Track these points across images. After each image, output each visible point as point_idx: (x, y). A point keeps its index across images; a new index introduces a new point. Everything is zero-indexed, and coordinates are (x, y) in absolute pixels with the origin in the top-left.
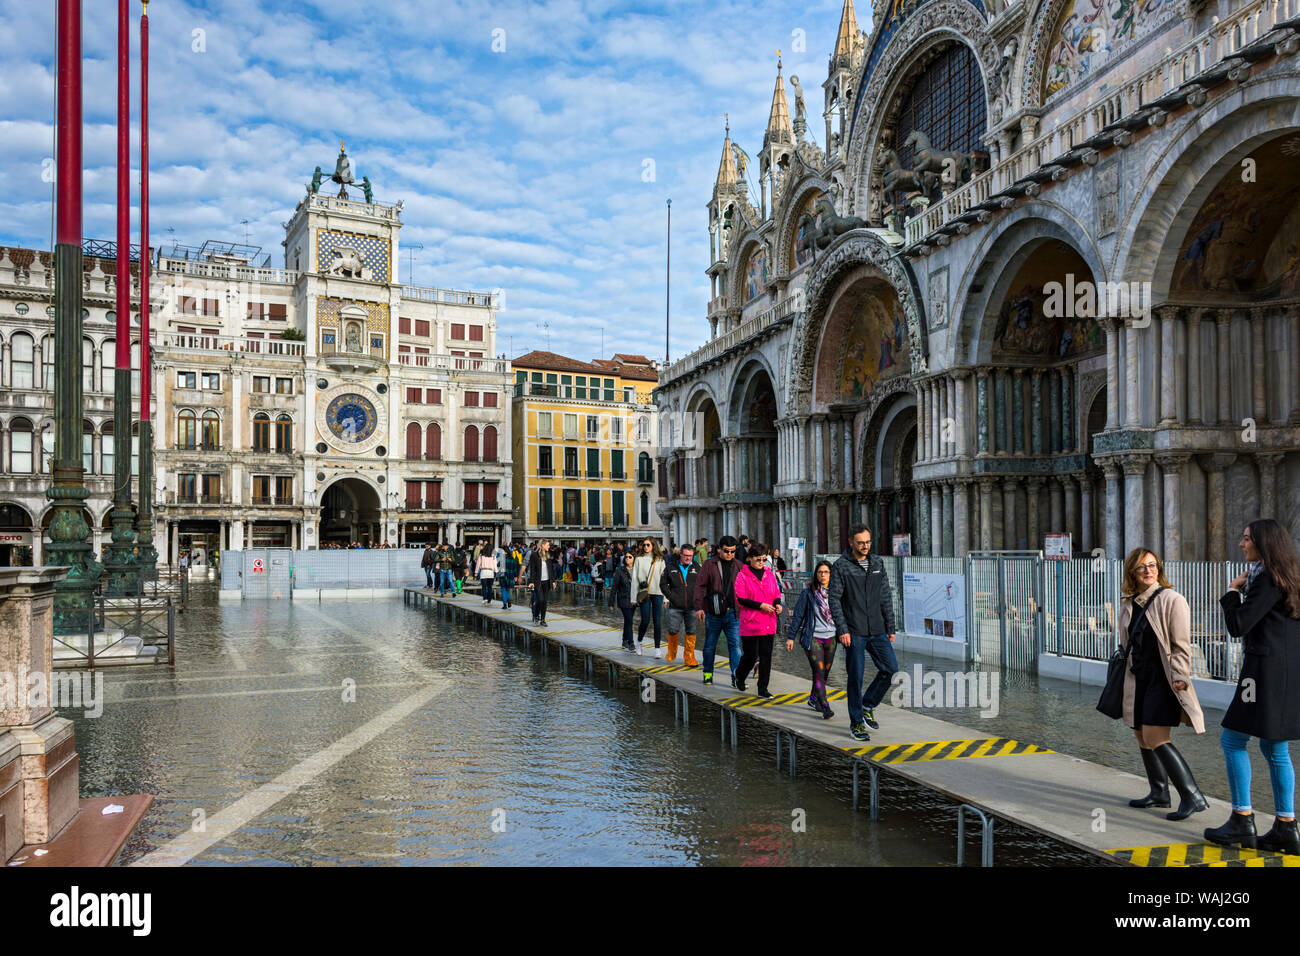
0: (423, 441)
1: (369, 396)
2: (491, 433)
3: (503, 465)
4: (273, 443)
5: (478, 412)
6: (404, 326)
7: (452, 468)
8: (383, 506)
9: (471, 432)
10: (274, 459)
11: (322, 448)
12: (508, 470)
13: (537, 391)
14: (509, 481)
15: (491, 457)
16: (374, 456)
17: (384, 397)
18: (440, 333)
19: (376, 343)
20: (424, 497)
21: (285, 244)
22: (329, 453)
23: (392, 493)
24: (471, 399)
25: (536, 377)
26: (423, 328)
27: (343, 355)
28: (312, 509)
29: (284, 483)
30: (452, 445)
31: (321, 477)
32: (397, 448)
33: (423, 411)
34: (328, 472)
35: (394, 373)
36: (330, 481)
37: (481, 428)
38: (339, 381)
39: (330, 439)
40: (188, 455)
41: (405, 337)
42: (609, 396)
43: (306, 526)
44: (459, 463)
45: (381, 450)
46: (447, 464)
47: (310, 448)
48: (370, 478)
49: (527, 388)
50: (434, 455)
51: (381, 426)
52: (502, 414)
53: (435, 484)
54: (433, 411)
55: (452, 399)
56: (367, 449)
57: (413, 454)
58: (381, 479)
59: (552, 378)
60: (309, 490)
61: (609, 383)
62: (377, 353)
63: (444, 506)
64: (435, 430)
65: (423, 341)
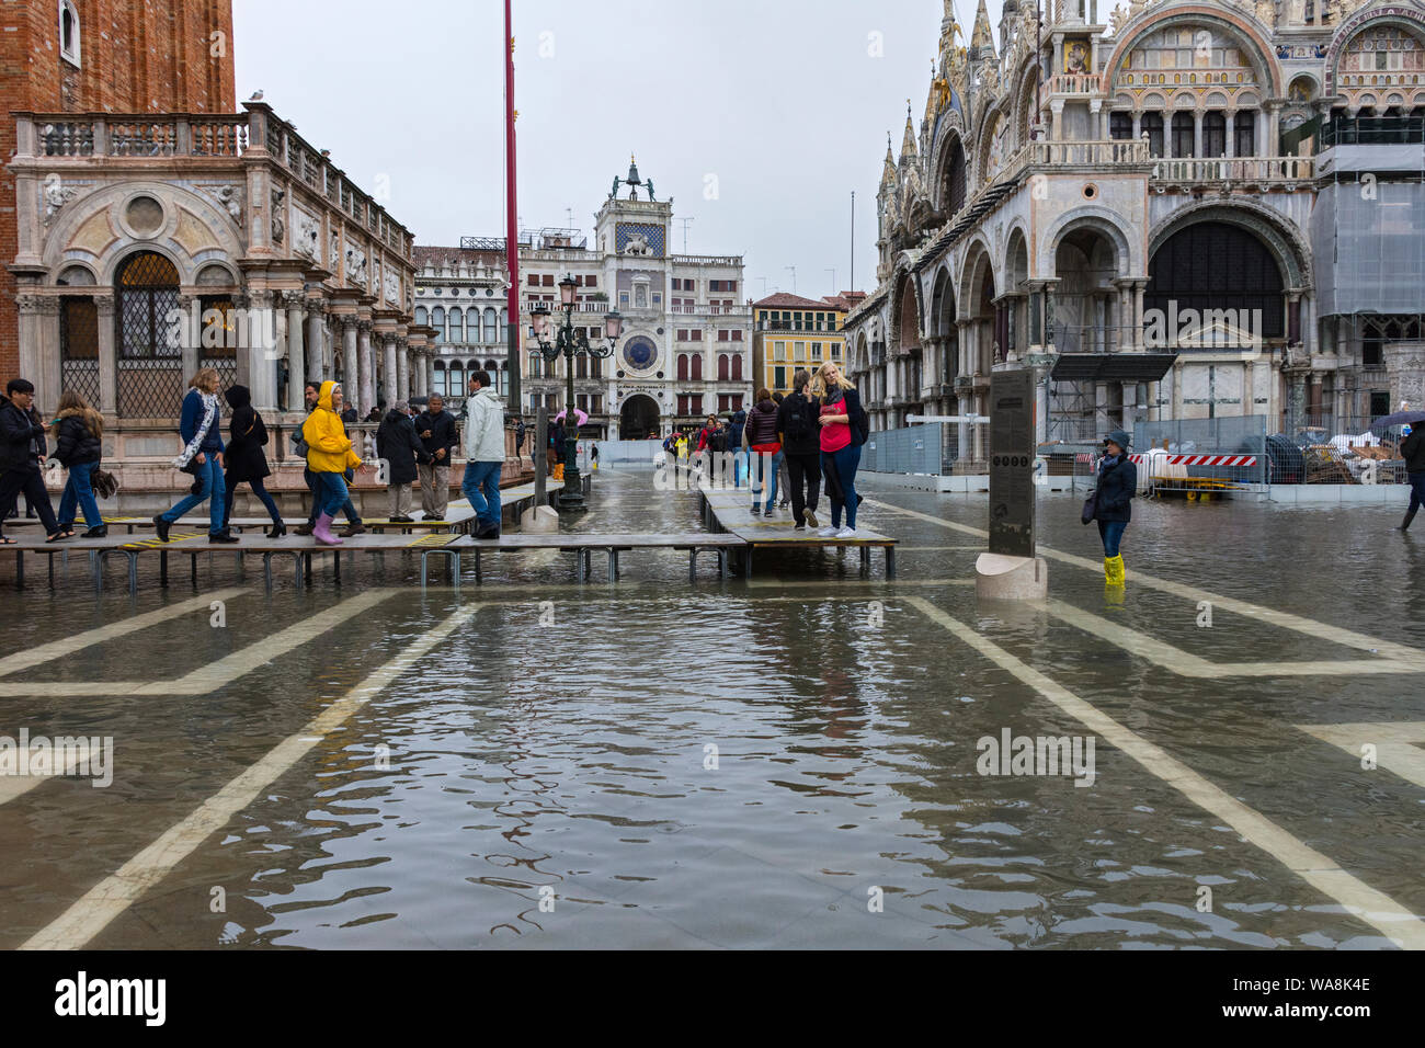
0: (689, 367)
1: (651, 337)
2: (737, 359)
3: (746, 383)
4: (589, 373)
5: (726, 345)
6: (676, 284)
7: (710, 386)
8: (662, 413)
9: (723, 359)
10: (590, 383)
11: (621, 374)
12: (750, 386)
13: (775, 326)
14: (751, 394)
15: (737, 377)
16: (656, 379)
17: (661, 337)
18: (702, 287)
19: (656, 299)
20: (690, 407)
21: (596, 229)
22: (625, 378)
23: (668, 405)
24: (723, 336)
25: (775, 315)
26: (689, 285)
27: (633, 310)
28: (614, 416)
29: (596, 399)
30: (710, 370)
31: (620, 394)
32: (671, 373)
33: (689, 346)
34: (625, 391)
35: (669, 320)
36: (625, 398)
37: (730, 356)
38: (631, 328)
39: (627, 368)
40: (537, 382)
41: (677, 292)
42: (831, 327)
43: (611, 428)
44: (713, 382)
45: (660, 375)
46: (706, 382)
47: (613, 375)
48: (654, 394)
49: (766, 325)
50: (697, 376)
51: (660, 358)
52: (746, 347)
53: (698, 398)
54: (696, 346)
55: (709, 336)
56: (649, 374)
57: (682, 376)
58: (661, 395)
59: (787, 315)
60: (612, 403)
61: (832, 317)
62: (657, 306)
63: (704, 413)
64: (697, 358)
65: (689, 295)
